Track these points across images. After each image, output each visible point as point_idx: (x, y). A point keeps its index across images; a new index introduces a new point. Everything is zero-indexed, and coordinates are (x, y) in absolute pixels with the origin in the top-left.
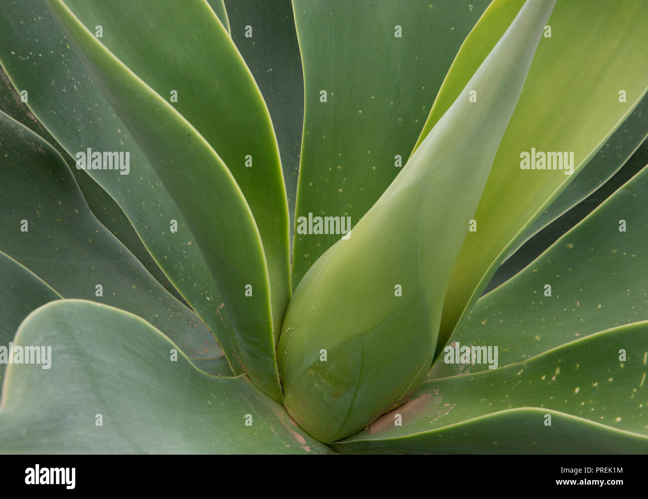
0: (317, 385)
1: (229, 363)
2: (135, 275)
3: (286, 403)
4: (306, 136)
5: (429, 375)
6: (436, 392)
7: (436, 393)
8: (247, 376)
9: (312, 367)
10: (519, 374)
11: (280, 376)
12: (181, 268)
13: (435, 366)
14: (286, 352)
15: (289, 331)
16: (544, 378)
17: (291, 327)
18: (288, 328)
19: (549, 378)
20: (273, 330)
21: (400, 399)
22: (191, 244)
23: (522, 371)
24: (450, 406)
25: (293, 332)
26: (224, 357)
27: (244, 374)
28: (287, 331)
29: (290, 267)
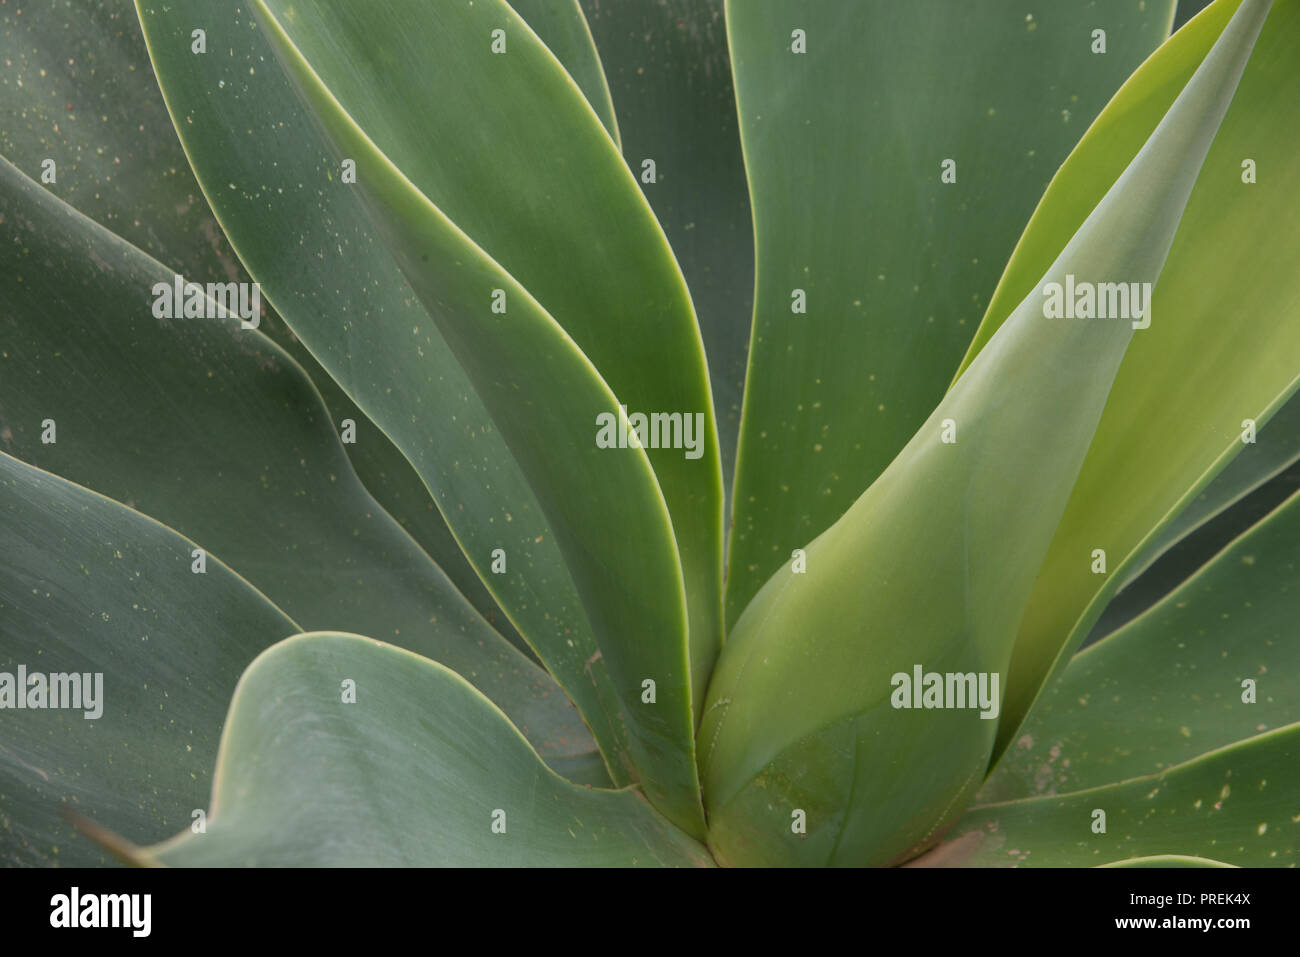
0: (770, 807)
1: (607, 764)
2: (435, 599)
3: (711, 839)
4: (757, 345)
5: (979, 796)
6: (994, 827)
7: (993, 830)
8: (640, 789)
9: (760, 774)
10: (1151, 796)
11: (701, 791)
12: (523, 584)
13: (991, 779)
14: (713, 745)
15: (719, 706)
16: (1198, 804)
17: (724, 698)
18: (717, 701)
19: (1208, 805)
20: (691, 701)
21: (925, 839)
22: (540, 543)
23: (1156, 791)
24: (1019, 855)
25: (727, 708)
26: (596, 755)
27: (635, 785)
28: (715, 705)
29: (723, 588)
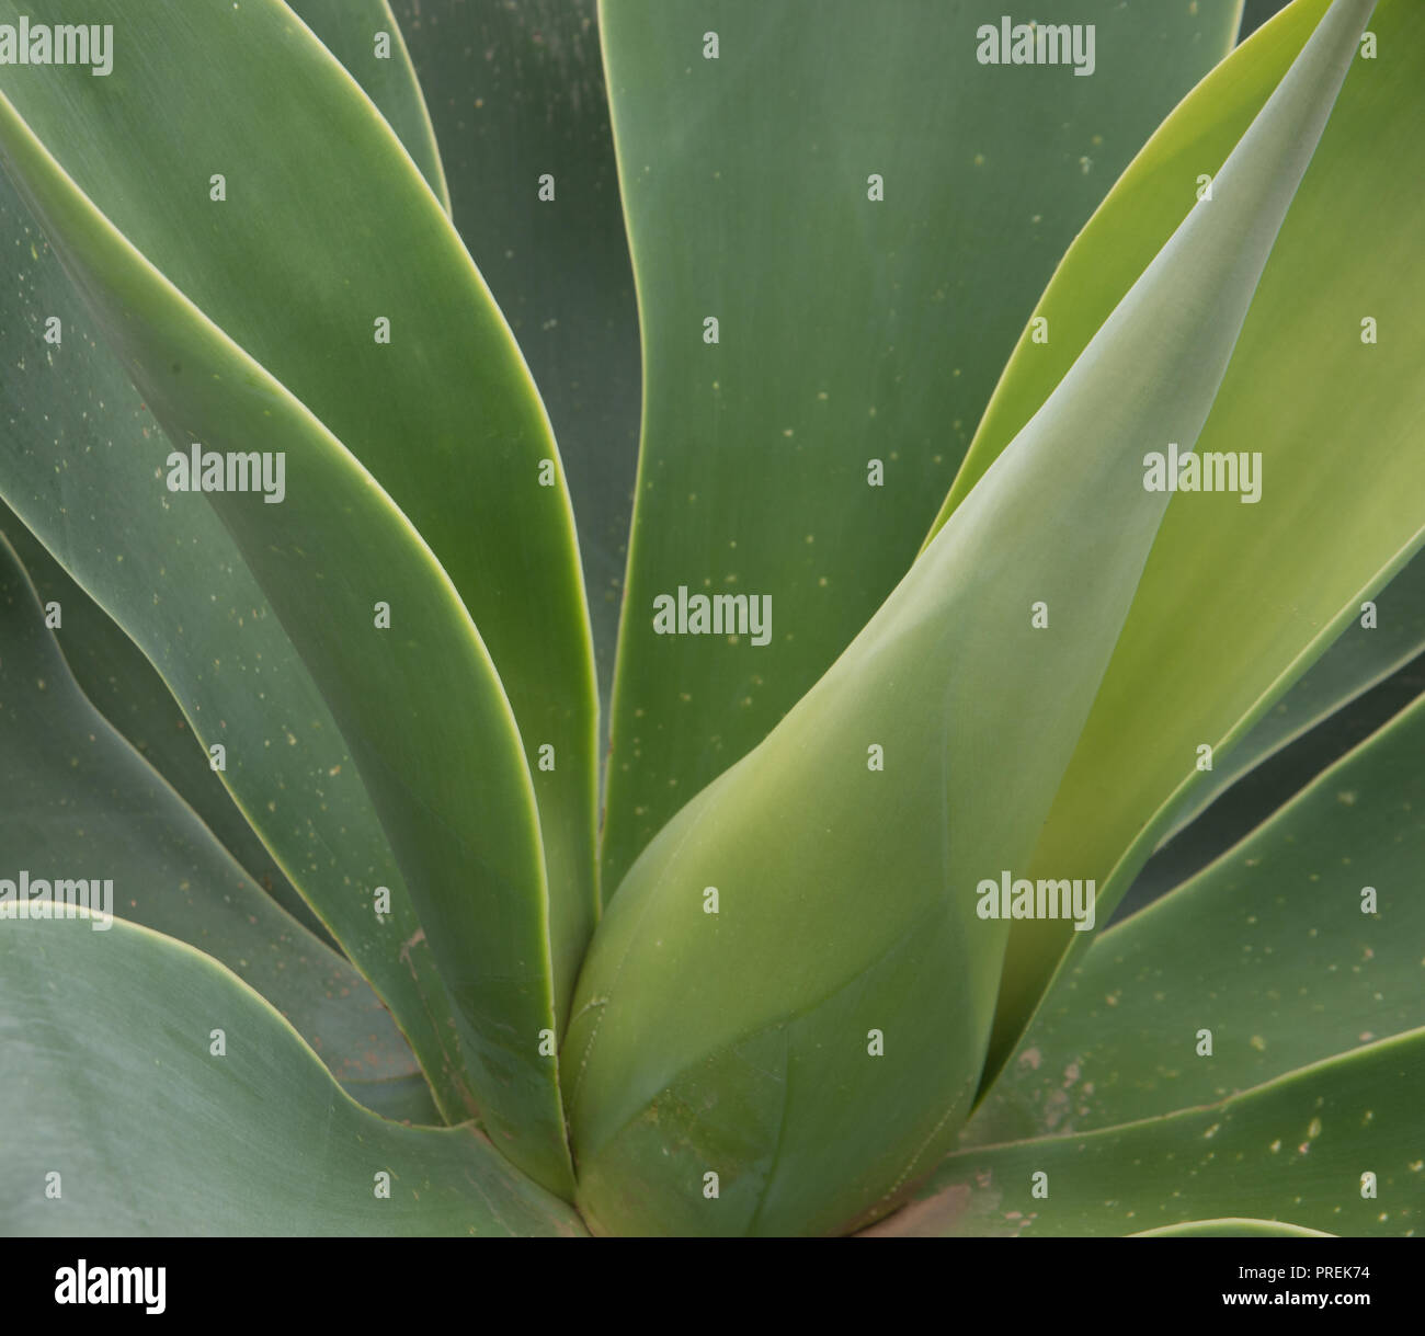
0: (665, 1152)
1: (433, 1091)
2: (186, 855)
3: (582, 1198)
4: (646, 493)
5: (963, 1135)
6: (985, 1180)
7: (984, 1185)
8: (481, 1127)
9: (651, 1104)
10: (1209, 1134)
11: (567, 1128)
12: (312, 834)
13: (980, 1111)
14: (584, 1063)
15: (592, 1007)
16: (1276, 1146)
17: (599, 996)
18: (590, 1000)
19: (1290, 1147)
20: (552, 1002)
21: (887, 1197)
22: (337, 775)
23: (1216, 1128)
24: (1023, 1219)
25: (603, 1010)
26: (417, 1079)
27: (473, 1121)
28: (587, 1007)
29: (598, 839)
